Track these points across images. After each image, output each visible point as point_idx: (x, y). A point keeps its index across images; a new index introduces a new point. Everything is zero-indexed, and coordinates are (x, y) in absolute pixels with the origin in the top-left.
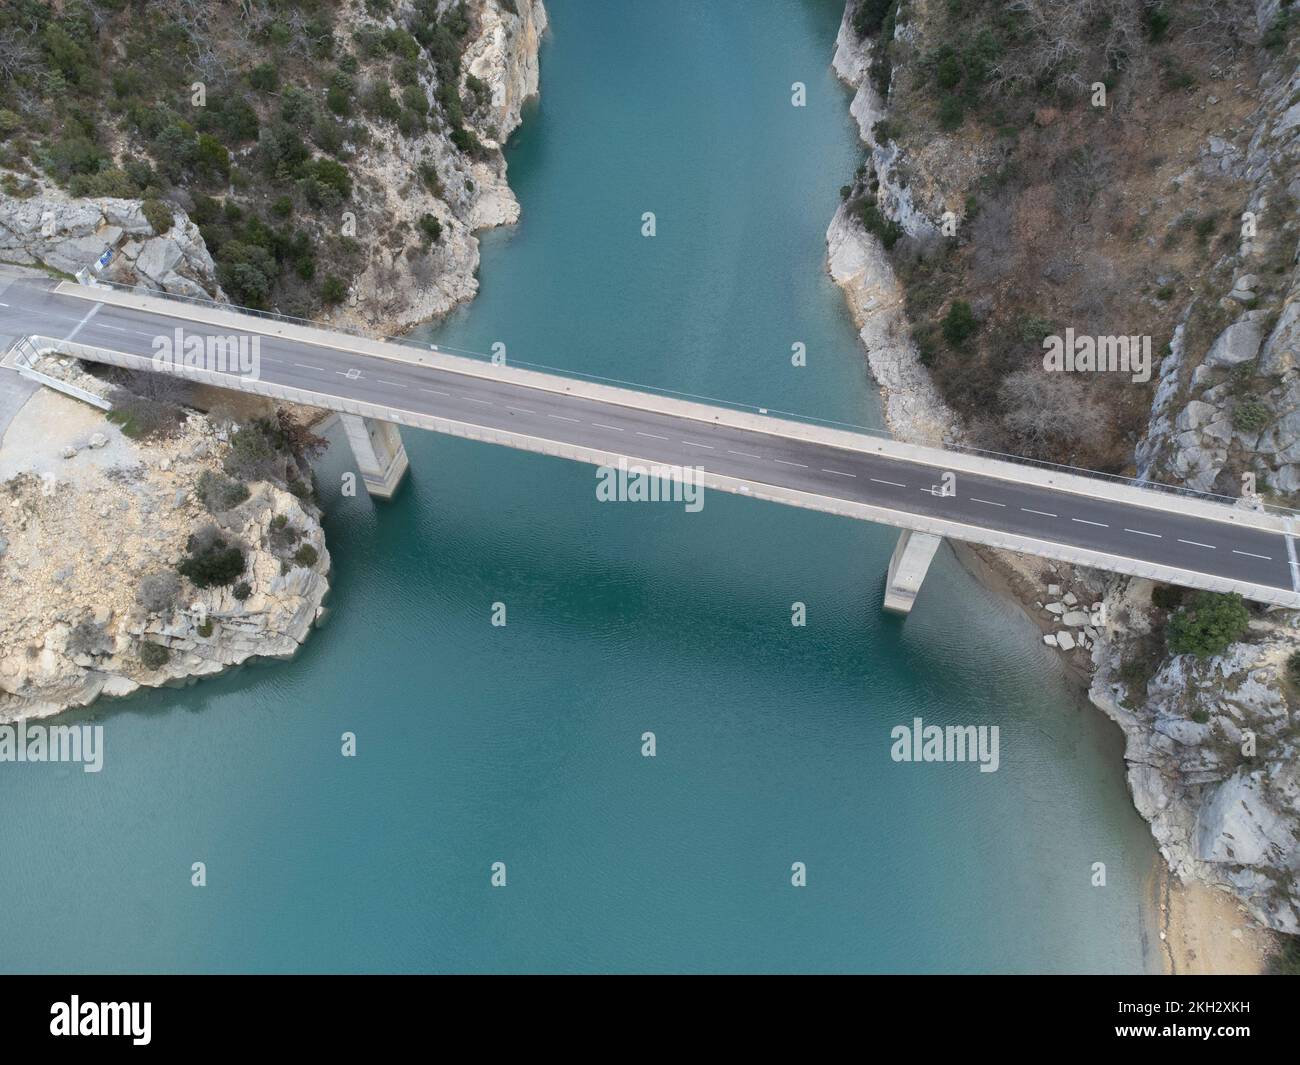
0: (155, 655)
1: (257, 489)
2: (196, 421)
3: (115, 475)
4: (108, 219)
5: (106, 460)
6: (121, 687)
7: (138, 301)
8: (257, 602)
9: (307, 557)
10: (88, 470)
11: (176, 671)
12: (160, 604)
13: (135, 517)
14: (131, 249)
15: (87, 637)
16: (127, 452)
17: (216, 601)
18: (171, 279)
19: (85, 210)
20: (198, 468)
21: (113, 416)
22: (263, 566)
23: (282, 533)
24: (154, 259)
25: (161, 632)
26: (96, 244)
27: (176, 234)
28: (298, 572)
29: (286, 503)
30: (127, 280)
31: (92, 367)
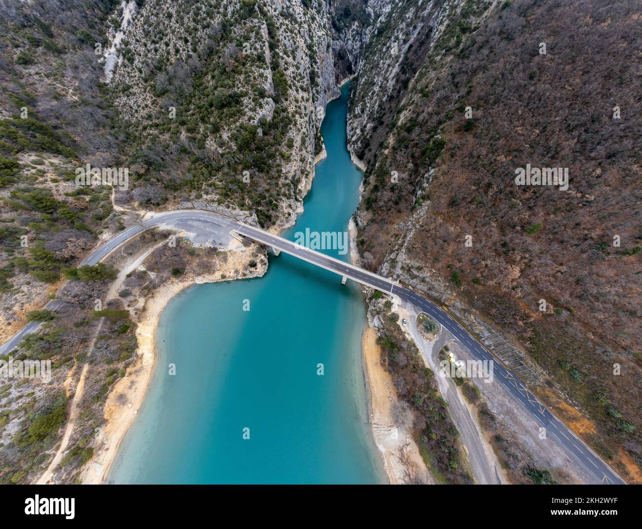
0: (244, 275)
1: (259, 255)
2: (253, 244)
3: (242, 251)
4: (245, 214)
5: (241, 249)
6: (240, 278)
7: (247, 225)
8: (258, 270)
9: (265, 264)
10: (239, 250)
11: (247, 277)
12: (246, 269)
13: (244, 257)
14: (247, 218)
15: (237, 271)
16: (244, 248)
17: (253, 269)
18: (252, 223)
19: (242, 213)
20: (252, 251)
21: (242, 243)
22: (259, 265)
23: (262, 261)
24: (250, 220)
25: (246, 272)
26: (242, 217)
27: (253, 216)
28: (264, 266)
29: (263, 257)
30: (246, 222)
31: (240, 235)
